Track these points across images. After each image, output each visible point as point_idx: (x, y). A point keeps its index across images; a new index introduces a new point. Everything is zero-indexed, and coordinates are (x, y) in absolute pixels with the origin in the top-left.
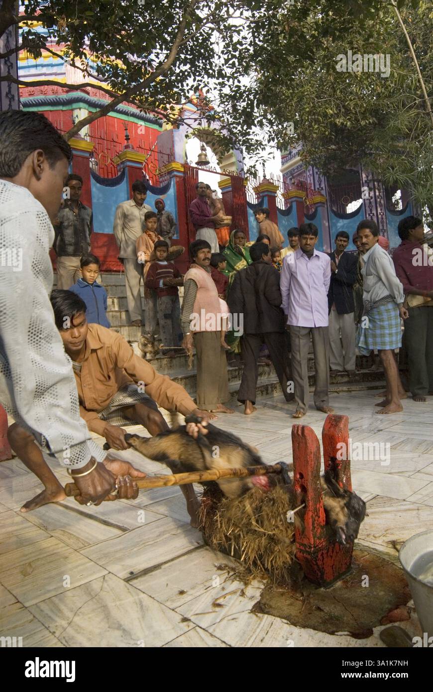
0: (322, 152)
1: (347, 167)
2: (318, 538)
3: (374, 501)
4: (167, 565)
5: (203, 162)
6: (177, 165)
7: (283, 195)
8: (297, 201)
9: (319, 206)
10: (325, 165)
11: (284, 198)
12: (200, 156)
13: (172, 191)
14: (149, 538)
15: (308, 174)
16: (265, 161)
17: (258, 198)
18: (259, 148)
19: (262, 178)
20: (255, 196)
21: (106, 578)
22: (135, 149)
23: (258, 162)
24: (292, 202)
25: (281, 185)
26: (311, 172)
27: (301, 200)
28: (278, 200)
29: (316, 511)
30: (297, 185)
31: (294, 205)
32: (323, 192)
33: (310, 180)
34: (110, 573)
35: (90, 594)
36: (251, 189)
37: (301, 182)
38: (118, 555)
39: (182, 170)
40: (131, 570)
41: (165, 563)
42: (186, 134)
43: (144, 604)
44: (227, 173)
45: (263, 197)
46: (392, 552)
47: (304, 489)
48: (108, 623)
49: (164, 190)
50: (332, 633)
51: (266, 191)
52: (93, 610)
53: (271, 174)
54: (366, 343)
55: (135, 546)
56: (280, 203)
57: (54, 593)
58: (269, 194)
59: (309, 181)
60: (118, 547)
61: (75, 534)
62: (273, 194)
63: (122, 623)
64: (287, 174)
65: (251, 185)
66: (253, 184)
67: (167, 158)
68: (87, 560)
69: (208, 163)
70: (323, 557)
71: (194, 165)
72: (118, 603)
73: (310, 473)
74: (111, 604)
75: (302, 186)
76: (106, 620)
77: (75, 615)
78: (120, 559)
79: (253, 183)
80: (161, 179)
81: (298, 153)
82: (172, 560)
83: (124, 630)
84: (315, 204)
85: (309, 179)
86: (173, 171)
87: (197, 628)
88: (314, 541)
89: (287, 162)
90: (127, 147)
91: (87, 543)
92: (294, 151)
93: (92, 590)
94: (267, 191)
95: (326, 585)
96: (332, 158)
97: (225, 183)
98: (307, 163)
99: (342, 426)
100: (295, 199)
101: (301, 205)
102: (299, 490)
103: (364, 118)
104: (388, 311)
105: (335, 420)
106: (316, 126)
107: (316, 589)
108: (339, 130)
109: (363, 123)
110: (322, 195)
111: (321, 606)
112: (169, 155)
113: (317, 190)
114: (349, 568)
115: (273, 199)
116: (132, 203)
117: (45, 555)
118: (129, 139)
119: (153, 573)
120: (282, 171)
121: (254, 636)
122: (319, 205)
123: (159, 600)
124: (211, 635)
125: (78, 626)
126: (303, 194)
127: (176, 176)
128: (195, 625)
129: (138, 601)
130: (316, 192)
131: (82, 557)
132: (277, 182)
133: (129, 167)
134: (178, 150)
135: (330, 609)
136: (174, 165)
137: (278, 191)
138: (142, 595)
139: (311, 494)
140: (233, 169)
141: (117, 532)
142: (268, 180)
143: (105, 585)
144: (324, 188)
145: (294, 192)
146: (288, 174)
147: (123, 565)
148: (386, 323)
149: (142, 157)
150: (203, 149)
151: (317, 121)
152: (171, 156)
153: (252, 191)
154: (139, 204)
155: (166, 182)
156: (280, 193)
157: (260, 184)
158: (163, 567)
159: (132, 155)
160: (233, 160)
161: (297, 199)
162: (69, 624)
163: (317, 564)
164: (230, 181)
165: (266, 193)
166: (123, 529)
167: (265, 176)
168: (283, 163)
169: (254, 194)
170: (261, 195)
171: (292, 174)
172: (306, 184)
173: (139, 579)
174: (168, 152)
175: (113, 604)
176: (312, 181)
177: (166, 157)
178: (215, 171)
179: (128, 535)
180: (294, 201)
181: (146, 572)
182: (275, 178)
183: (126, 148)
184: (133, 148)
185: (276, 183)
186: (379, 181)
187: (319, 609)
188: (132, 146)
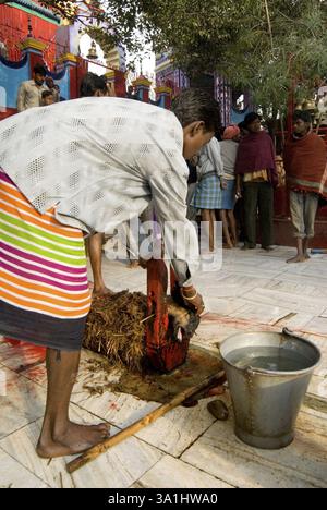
0: (187, 58)
1: (206, 72)
2: (163, 339)
5: (93, 56)
6: (71, 57)
8: (165, 96)
10: (188, 69)
11: (156, 92)
12: (90, 50)
13: (66, 78)
15: (175, 75)
19: (139, 74)
22: (37, 38)
24: (161, 96)
25: (154, 82)
26: (178, 74)
28: (150, 93)
29: (162, 319)
30: (166, 83)
31: (163, 98)
33: (176, 80)
34: (4, 366)
36: (129, 81)
37: (169, 81)
39: (75, 60)
40: (20, 364)
42: (79, 29)
44: (111, 67)
45: (139, 90)
46: (216, 350)
47: (154, 304)
49: (60, 76)
53: (147, 72)
54: (195, 203)
58: (144, 87)
62: (146, 88)
67: (63, 50)
69: (96, 57)
70: (166, 353)
71: (85, 58)
73: (159, 292)
80: (57, 67)
81: (168, 57)
86: (68, 61)
88: (160, 341)
90: (29, 36)
92: (166, 55)
94: (143, 85)
95: (167, 372)
96: (194, 63)
97: (110, 75)
98: (175, 66)
101: (168, 97)
102: (151, 304)
103: (222, 33)
104: (212, 181)
107: (160, 375)
108: (202, 41)
109: (220, 37)
111: (163, 386)
112: (65, 47)
113: (181, 88)
114: (184, 361)
115: (146, 91)
116: (32, 82)
118: (32, 29)
119: (39, 366)
120: (155, 70)
123: (42, 385)
126: (169, 90)
127: (70, 65)
133: (32, 53)
134: (73, 44)
135: (169, 388)
136: (68, 56)
137: (151, 86)
139: (159, 307)
140: (117, 64)
142: (144, 76)
145: (163, 88)
146: (160, 74)
147: (15, 361)
148: (209, 190)
149: (42, 46)
150: (93, 45)
151: (185, 31)
152: (67, 48)
154: (39, 84)
155: (62, 70)
156: (152, 88)
157: (137, 79)
159: (33, 43)
160: (117, 57)
161: (165, 94)
163: (161, 357)
164: (114, 74)
165: (141, 87)
167: (141, 73)
168: (156, 64)
170: (138, 88)
171: (163, 74)
172: (173, 82)
174: (64, 45)
176: (178, 81)
178: (102, 64)
180: (163, 95)
182: (149, 76)
184: (35, 38)
185: (150, 80)
186: (228, 86)
187: (161, 388)
188: (34, 35)
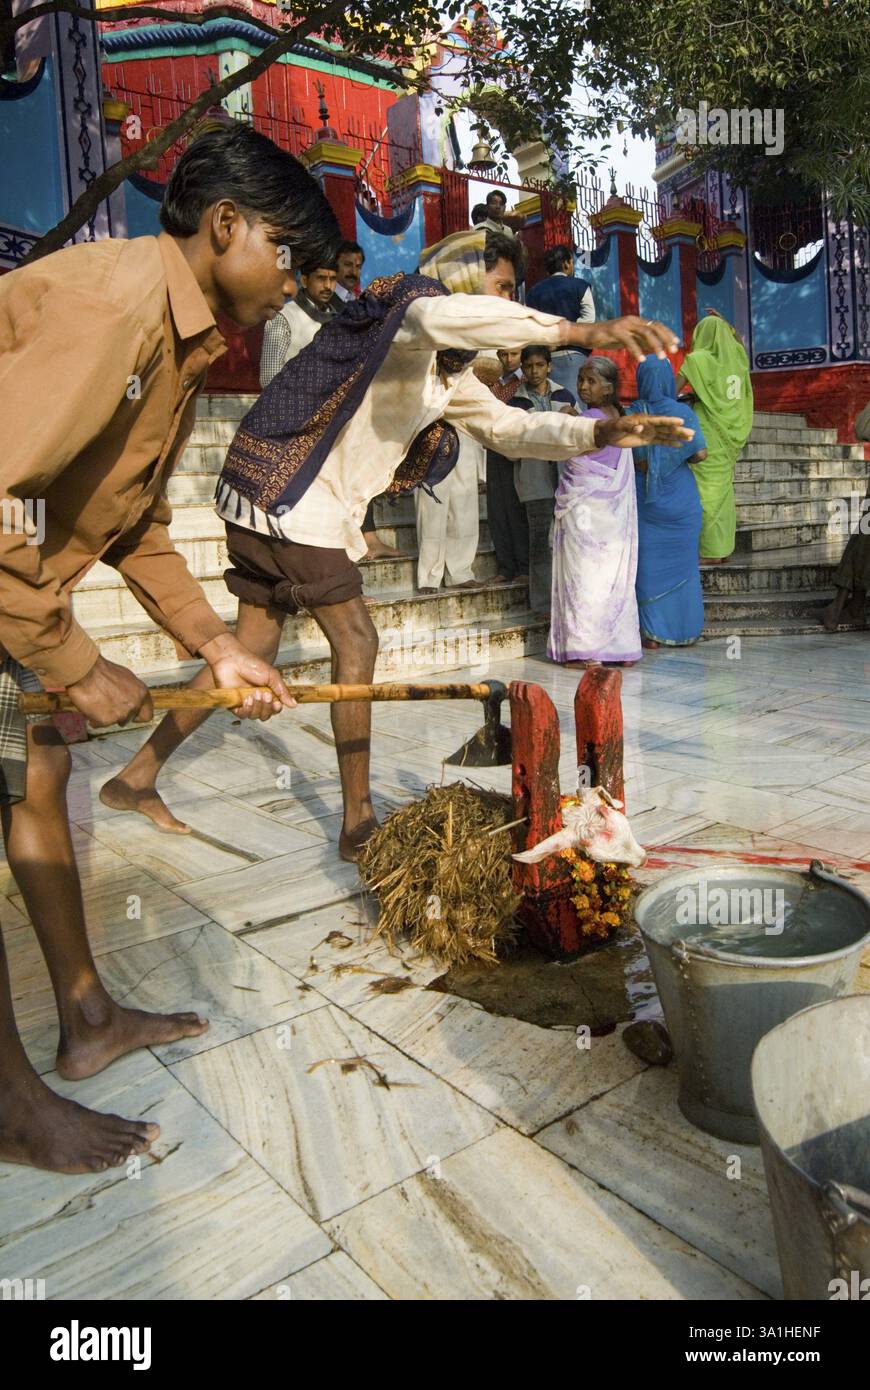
2: (549, 877)
3: (706, 832)
4: (309, 915)
5: (482, 164)
6: (428, 172)
7: (652, 230)
8: (681, 245)
9: (731, 254)
10: (741, 165)
11: (655, 237)
12: (476, 149)
13: (416, 223)
14: (291, 874)
15: (710, 184)
16: (595, 164)
17: (598, 238)
18: (596, 131)
19: (608, 195)
20: (591, 234)
21: (206, 929)
22: (340, 138)
23: (582, 166)
24: (670, 246)
25: (651, 209)
26: (717, 181)
27: (691, 242)
28: (640, 242)
30: (685, 211)
31: (676, 251)
32: (740, 224)
33: (712, 197)
34: (213, 922)
35: (174, 950)
36: (583, 218)
37: (693, 202)
38: (234, 897)
39: (438, 180)
40: (250, 919)
41: (308, 911)
42: (437, 106)
43: (257, 968)
44: (532, 186)
45: (609, 236)
47: (528, 794)
48: (193, 991)
49: (400, 225)
50: (548, 1026)
51: (616, 223)
52: (172, 974)
53: (629, 187)
55: (265, 884)
56: (647, 248)
57: (117, 947)
58: (622, 229)
59: (711, 200)
60: (237, 886)
61: (169, 862)
62: (629, 230)
63: (214, 992)
64: (666, 184)
65: (583, 211)
66: (588, 209)
67: (407, 157)
68: (180, 902)
69: (491, 164)
70: (558, 910)
71: (465, 170)
72: (215, 965)
73: (536, 766)
74: (203, 968)
75: (695, 211)
76: (190, 988)
77: (143, 978)
78: (235, 903)
79: (589, 207)
80: (395, 201)
82: (320, 908)
83: (215, 1002)
84: (721, 250)
85: (710, 195)
86: (420, 183)
87: (332, 1007)
88: (541, 882)
89: (667, 157)
90: (323, 134)
91: (187, 876)
93: (179, 945)
94: (618, 222)
95: (564, 957)
97: (528, 208)
99: (607, 688)
100: (676, 240)
101: (689, 253)
102: (520, 795)
105: (597, 677)
106: (711, 85)
107: (547, 962)
109: (811, 75)
110: (739, 231)
112: (410, 149)
113: (726, 219)
115: (628, 239)
117: (115, 892)
118: (328, 117)
119: (284, 925)
120: (656, 178)
121: (419, 1023)
122: (728, 251)
123: (283, 965)
124: (351, 1017)
125: (146, 993)
126: (696, 229)
127: (426, 194)
128: (328, 1002)
129: (247, 965)
130: (724, 223)
131: (174, 896)
132: (640, 203)
133: (326, 175)
136: (419, 171)
137: (641, 223)
138: (257, 956)
139: (540, 802)
140: (545, 177)
141: (242, 862)
142: (622, 199)
143: (201, 939)
144: (742, 216)
145: (677, 224)
146: (669, 185)
147: (237, 912)
149: (353, 156)
150: (482, 134)
151: (712, 74)
152: (415, 152)
153: (586, 223)
155: (403, 207)
156: (646, 226)
157: (603, 207)
158: (302, 918)
159: (332, 151)
160: (546, 158)
161: (681, 239)
162: (132, 989)
163: (546, 920)
164: (539, 204)
165: (616, 228)
166: (252, 858)
167: (614, 191)
168: (659, 161)
169: (590, 229)
170: (605, 231)
171: (674, 187)
172: (704, 206)
173: (259, 933)
174: (410, 143)
175: (207, 967)
176: (718, 201)
177: (404, 155)
178: (506, 181)
179: (257, 868)
180: (675, 244)
181: (271, 924)
182: (637, 196)
183: (320, 137)
184: (335, 137)
185: (639, 206)
188: (334, 132)
